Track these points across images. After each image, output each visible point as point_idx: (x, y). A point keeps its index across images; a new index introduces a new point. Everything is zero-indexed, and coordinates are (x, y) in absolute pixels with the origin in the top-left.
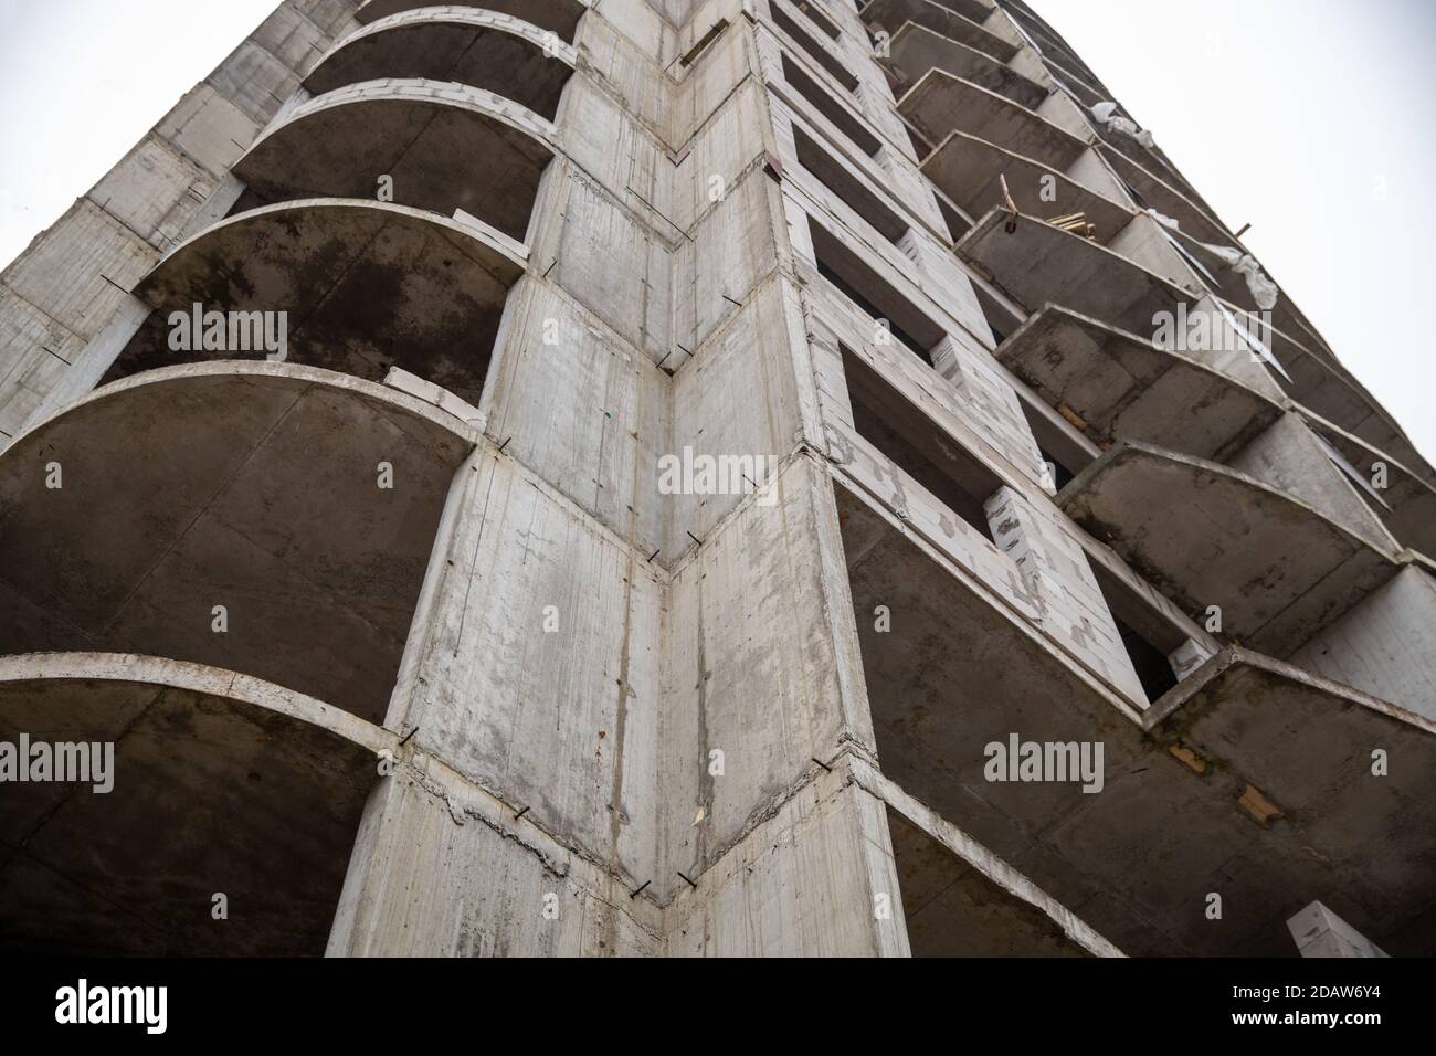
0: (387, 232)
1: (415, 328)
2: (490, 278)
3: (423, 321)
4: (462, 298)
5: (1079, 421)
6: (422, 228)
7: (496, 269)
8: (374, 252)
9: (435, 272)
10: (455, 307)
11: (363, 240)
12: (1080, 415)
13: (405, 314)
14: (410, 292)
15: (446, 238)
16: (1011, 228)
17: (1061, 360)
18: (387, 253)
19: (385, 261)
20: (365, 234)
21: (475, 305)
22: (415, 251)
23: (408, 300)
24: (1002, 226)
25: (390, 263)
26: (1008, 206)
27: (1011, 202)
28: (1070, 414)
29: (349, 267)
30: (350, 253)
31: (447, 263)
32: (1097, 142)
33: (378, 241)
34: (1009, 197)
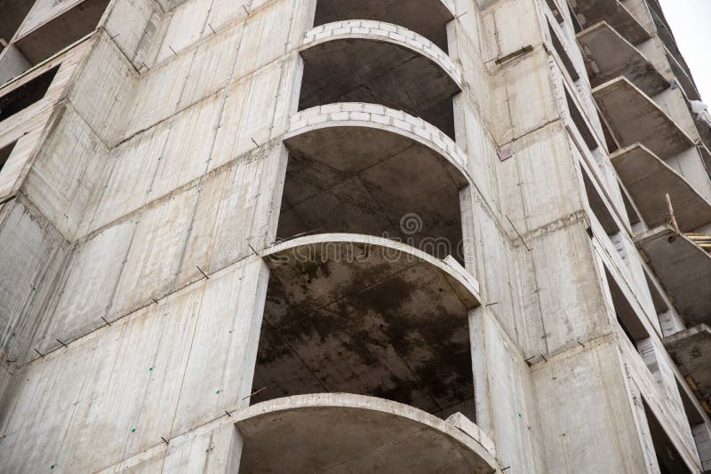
0: (416, 268)
1: (408, 314)
2: (459, 302)
3: (414, 312)
4: (440, 307)
5: (694, 387)
6: (436, 271)
7: (466, 300)
8: (404, 275)
9: (432, 292)
10: (434, 310)
11: (401, 268)
12: (696, 384)
13: (406, 306)
14: (414, 298)
15: (446, 279)
16: (671, 240)
17: (699, 356)
18: (411, 277)
19: (408, 281)
20: (404, 265)
21: (445, 312)
22: (426, 280)
23: (411, 300)
24: (667, 237)
25: (410, 282)
26: (673, 226)
27: (675, 223)
28: (691, 383)
29: (388, 277)
30: (391, 271)
31: (441, 290)
32: (700, 144)
33: (409, 270)
34: (673, 218)
